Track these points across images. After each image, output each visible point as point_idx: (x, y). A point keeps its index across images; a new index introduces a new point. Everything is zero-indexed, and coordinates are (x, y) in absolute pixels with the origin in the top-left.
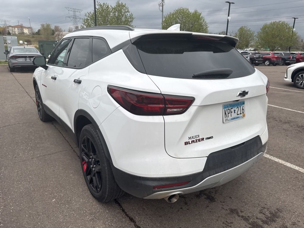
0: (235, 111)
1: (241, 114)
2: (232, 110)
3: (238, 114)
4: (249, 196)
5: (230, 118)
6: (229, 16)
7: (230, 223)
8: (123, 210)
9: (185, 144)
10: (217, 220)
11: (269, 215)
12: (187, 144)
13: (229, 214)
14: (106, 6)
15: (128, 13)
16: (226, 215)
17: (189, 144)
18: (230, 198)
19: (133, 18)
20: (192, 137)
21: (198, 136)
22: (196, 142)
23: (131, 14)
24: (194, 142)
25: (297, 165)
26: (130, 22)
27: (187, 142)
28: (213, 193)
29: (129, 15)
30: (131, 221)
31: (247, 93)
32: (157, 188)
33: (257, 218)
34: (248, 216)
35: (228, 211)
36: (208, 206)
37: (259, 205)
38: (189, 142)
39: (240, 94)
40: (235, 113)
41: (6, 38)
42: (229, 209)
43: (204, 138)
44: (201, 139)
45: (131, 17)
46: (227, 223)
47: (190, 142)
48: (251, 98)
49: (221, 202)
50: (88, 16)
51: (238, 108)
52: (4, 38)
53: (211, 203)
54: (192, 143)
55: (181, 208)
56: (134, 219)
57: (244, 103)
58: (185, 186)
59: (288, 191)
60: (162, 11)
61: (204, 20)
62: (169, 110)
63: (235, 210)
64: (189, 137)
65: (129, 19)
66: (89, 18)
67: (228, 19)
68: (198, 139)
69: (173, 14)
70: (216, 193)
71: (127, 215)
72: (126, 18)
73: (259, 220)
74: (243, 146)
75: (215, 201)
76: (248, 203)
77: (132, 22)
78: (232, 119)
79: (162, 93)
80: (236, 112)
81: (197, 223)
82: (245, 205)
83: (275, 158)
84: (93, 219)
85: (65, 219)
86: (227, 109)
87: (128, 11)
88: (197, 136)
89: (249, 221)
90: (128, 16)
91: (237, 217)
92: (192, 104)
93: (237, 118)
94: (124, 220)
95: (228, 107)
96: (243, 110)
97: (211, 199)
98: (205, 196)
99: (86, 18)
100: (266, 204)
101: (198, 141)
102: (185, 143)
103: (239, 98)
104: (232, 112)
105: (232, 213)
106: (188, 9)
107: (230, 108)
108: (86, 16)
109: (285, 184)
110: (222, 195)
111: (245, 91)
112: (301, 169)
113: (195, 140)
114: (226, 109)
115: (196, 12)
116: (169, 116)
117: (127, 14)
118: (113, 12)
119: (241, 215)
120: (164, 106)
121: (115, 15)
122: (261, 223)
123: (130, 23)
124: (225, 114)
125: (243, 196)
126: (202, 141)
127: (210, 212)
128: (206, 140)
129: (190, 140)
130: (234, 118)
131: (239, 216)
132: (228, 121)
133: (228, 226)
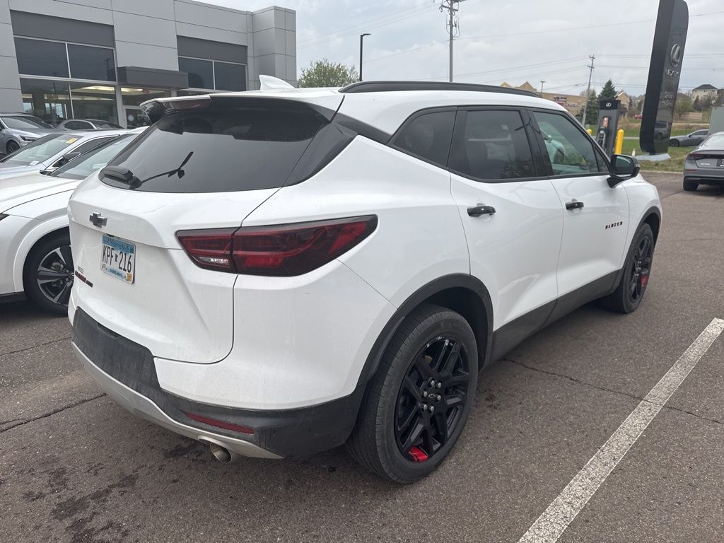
0: (117, 256)
2: (114, 253)
5: (108, 265)
57: (132, 251)
93: (119, 274)
130: (113, 272)
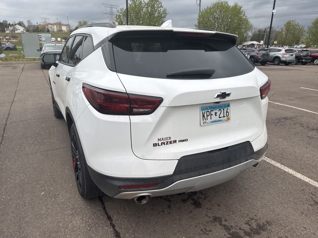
0: (216, 113)
1: (224, 117)
2: (213, 113)
3: (221, 117)
4: (240, 205)
6: (274, 9)
7: (208, 231)
8: (104, 208)
9: (154, 146)
10: (196, 227)
11: (255, 227)
12: (156, 146)
13: (211, 221)
14: (139, 2)
15: (161, 8)
16: (207, 222)
17: (158, 145)
18: (219, 205)
19: (166, 13)
20: (162, 138)
21: (170, 138)
22: (167, 144)
23: (165, 9)
24: (164, 144)
25: (309, 177)
26: (163, 17)
27: (156, 144)
28: (201, 198)
29: (162, 10)
30: (109, 219)
31: (229, 95)
32: (124, 189)
33: (240, 229)
34: (231, 226)
35: (212, 219)
36: (191, 212)
37: (247, 215)
38: (158, 143)
39: (218, 96)
40: (216, 115)
41: (40, 35)
42: (212, 217)
43: (176, 141)
44: (173, 142)
45: (165, 12)
46: (205, 231)
47: (160, 144)
48: (236, 100)
49: (207, 209)
50: (121, 12)
51: (220, 111)
52: (39, 35)
53: (196, 209)
54: (162, 145)
55: (163, 211)
56: (113, 218)
58: (153, 188)
59: (287, 204)
60: (200, 5)
61: (244, 14)
62: (135, 110)
63: (219, 218)
64: (158, 139)
65: (162, 15)
66: (121, 15)
67: (273, 13)
68: (169, 141)
69: (211, 9)
70: (204, 199)
71: (106, 213)
72: (159, 13)
73: (242, 231)
74: (225, 151)
75: (201, 207)
76: (236, 213)
77: (165, 17)
78: (212, 122)
79: (127, 92)
80: (218, 114)
81: (174, 227)
82: (232, 214)
83: (286, 167)
84: (73, 214)
85: (47, 211)
86: (206, 111)
87: (161, 6)
88: (168, 138)
89: (230, 230)
90: (161, 12)
91: (218, 225)
92: (160, 105)
94: (102, 217)
95: (207, 109)
96: (227, 113)
97: (197, 205)
98: (192, 202)
99: (118, 14)
100: (255, 215)
101: (169, 143)
102: (154, 144)
103: (218, 100)
104: (212, 115)
105: (214, 221)
106: (227, 3)
107: (210, 111)
108: (118, 12)
109: (287, 196)
110: (210, 202)
111: (226, 92)
112: (312, 181)
113: (166, 142)
114: (204, 112)
115: (236, 5)
116: (135, 116)
117: (161, 10)
118: (146, 8)
119: (224, 224)
120: (129, 105)
121: (148, 10)
122: (242, 234)
123: (163, 19)
124: (203, 116)
125: (234, 205)
126: (174, 143)
127: (192, 217)
128: (179, 142)
129: (159, 141)
131: (221, 225)
132: (207, 124)
133: (205, 233)
